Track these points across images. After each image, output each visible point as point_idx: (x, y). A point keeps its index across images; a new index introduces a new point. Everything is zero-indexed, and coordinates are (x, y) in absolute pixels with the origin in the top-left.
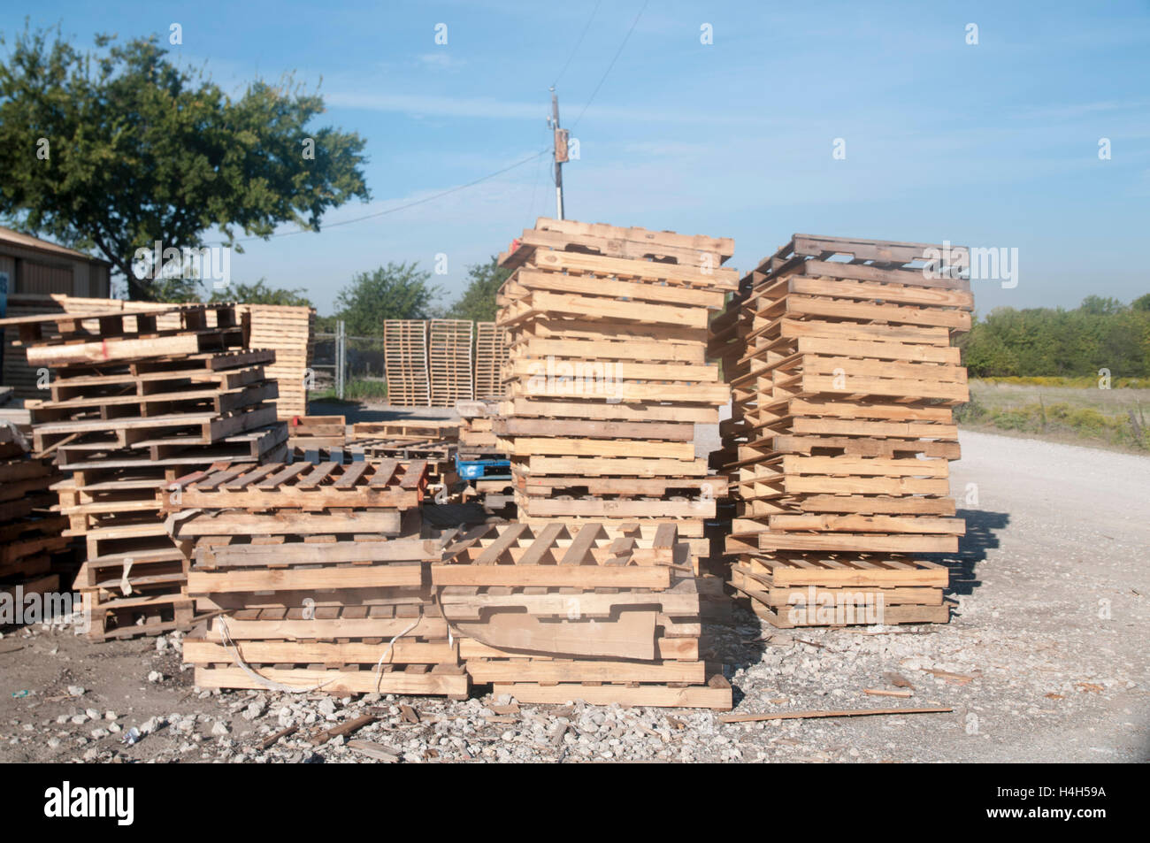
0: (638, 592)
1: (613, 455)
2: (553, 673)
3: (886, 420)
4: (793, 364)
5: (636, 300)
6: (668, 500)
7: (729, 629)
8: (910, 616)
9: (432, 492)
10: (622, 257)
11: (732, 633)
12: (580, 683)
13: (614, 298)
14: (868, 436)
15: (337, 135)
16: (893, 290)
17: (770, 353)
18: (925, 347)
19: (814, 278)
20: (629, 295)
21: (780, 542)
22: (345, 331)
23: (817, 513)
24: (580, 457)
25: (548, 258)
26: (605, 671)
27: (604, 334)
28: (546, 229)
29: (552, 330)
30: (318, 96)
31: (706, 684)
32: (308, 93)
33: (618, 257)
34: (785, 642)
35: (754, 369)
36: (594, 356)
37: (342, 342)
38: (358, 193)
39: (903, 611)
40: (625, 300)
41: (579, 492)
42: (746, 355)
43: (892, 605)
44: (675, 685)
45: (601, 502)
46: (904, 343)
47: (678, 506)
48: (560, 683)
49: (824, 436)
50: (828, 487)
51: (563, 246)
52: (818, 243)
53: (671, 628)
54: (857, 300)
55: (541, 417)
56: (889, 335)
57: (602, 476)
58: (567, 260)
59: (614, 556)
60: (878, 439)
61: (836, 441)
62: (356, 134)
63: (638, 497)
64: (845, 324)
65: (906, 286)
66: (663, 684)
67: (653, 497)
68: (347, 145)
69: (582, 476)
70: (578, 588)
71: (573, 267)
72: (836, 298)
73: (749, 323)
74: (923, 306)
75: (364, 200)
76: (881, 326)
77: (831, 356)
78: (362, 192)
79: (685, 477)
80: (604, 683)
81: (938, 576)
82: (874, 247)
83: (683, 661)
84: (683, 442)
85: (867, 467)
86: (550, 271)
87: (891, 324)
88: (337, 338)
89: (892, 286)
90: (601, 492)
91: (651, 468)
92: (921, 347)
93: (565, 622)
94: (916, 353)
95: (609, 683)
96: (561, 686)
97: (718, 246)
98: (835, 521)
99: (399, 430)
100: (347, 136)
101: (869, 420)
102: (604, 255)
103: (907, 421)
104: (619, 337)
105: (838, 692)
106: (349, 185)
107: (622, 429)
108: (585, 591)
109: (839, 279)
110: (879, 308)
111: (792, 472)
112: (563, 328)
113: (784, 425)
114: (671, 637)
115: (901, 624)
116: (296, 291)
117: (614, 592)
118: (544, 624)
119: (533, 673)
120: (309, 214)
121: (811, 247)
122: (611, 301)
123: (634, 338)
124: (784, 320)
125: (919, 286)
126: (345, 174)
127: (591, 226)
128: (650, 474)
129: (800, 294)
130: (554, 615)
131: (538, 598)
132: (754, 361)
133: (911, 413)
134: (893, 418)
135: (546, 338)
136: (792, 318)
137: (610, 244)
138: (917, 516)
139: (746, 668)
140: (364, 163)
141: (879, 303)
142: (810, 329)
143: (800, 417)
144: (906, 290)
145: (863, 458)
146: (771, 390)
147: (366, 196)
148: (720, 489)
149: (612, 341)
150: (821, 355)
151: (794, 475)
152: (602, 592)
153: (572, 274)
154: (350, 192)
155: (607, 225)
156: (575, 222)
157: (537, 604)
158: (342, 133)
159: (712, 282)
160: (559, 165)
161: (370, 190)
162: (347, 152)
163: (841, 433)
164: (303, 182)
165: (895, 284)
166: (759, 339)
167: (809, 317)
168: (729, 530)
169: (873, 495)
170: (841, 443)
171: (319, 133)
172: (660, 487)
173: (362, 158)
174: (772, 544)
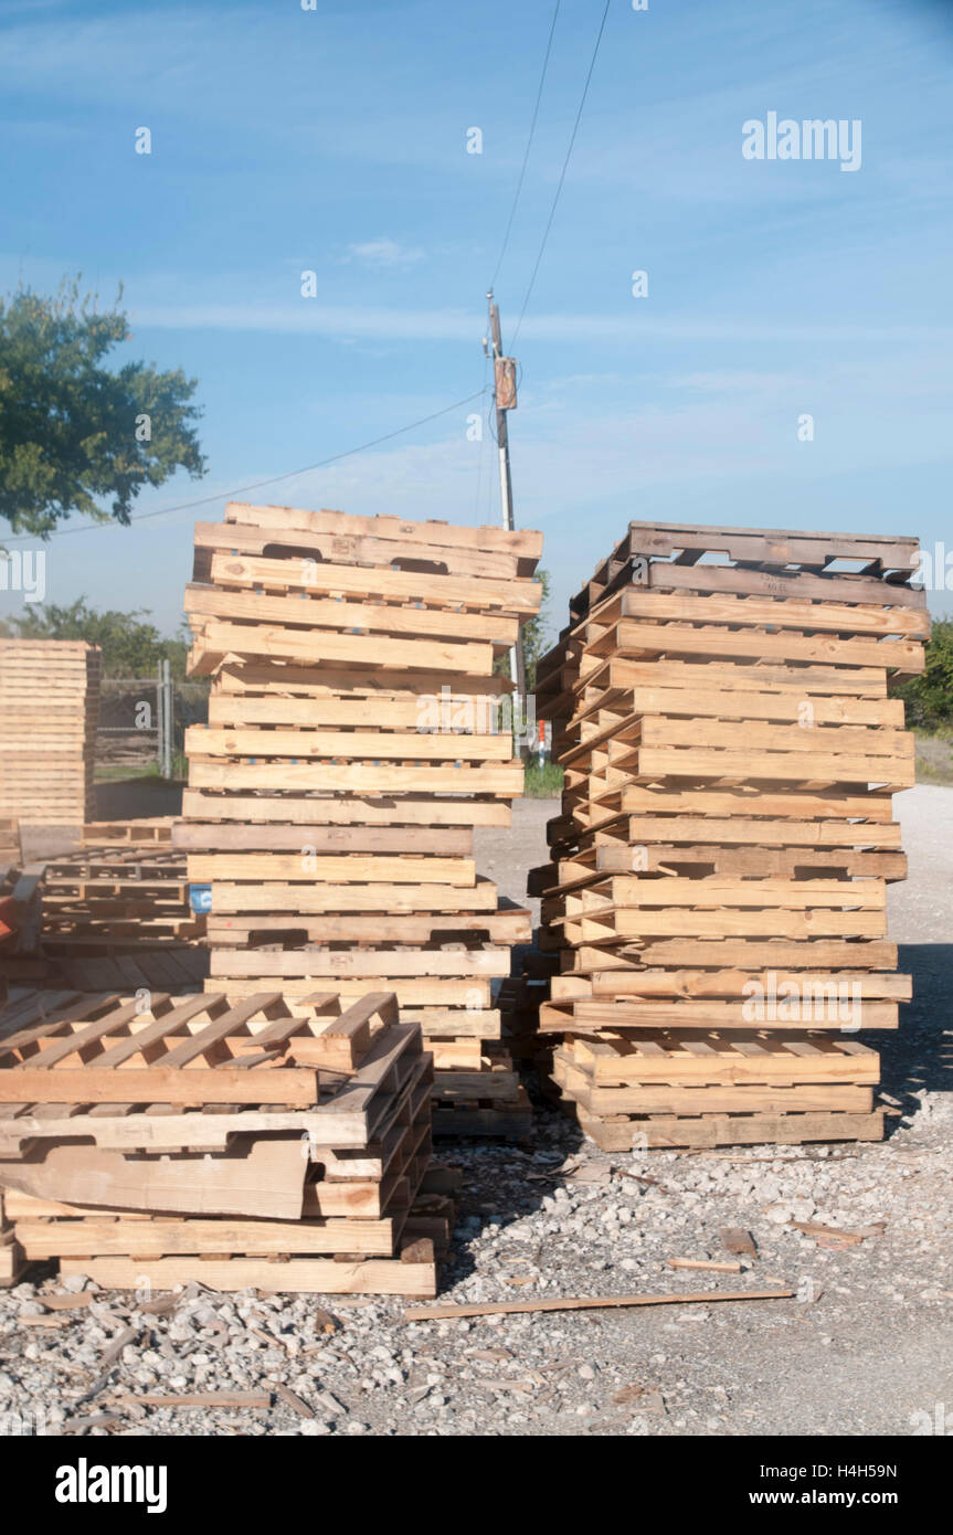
0: (270, 1111)
1: (345, 878)
2: (153, 1241)
3: (784, 818)
4: (631, 730)
5: (374, 632)
6: (438, 949)
7: (520, 1154)
8: (819, 1130)
9: (176, 931)
10: (357, 565)
11: (523, 1161)
12: (197, 1255)
13: (340, 630)
14: (753, 845)
15: (150, 374)
16: (794, 608)
17: (603, 713)
18: (845, 700)
19: (663, 592)
20: (364, 624)
21: (609, 1015)
22: (171, 675)
23: (670, 968)
24: (292, 883)
25: (229, 568)
26: (234, 1236)
27: (332, 687)
28: (232, 522)
29: (247, 682)
30: (119, 313)
31: (396, 1255)
32: (102, 309)
33: (350, 565)
34: (597, 1177)
35: (585, 738)
36: (315, 722)
37: (167, 691)
38: (186, 463)
39: (808, 1123)
40: (357, 632)
41: (295, 940)
42: (576, 716)
43: (789, 1113)
44: (345, 1258)
45: (327, 955)
46: (811, 695)
47: (452, 958)
48: (165, 1256)
49: (678, 845)
50: (685, 926)
51: (259, 548)
52: (669, 536)
53: (334, 1167)
54: (734, 627)
55: (226, 821)
56: (787, 681)
57: (327, 913)
58: (260, 571)
59: (261, 1050)
60: (770, 849)
61: (699, 853)
62: (181, 371)
63: (387, 946)
64: (714, 666)
65: (816, 602)
66: (329, 1256)
67: (412, 945)
68: (166, 390)
69: (296, 913)
70: (176, 1105)
71: (270, 581)
72: (698, 625)
73: (575, 665)
74: (845, 635)
75: (195, 474)
76: (774, 668)
77: (688, 717)
78: (193, 461)
79: (461, 913)
80: (233, 1256)
81: (862, 1067)
82: (762, 540)
83: (356, 1219)
84: (457, 856)
85: (752, 893)
86: (236, 589)
87: (790, 663)
88: (160, 686)
89: (792, 603)
90: (328, 938)
91: (407, 899)
92: (838, 701)
93: (165, 1159)
94: (831, 710)
95: (242, 1255)
96: (166, 1261)
97: (516, 543)
98: (698, 981)
99: (150, 832)
100: (164, 376)
101: (755, 818)
102: (328, 561)
103: (819, 820)
104: (358, 692)
105: (628, 1264)
106: (169, 452)
107: (357, 839)
108: (188, 1110)
109: (705, 594)
110: (770, 639)
111: (625, 904)
112: (266, 679)
113: (620, 827)
114: (335, 1180)
115: (804, 1143)
116: (134, 614)
117: (231, 1112)
118: (131, 1162)
119: (121, 1240)
120: (113, 497)
121: (657, 542)
122: (334, 636)
123: (381, 693)
124: (614, 661)
125: (839, 602)
126: (164, 434)
127: (312, 516)
128: (406, 908)
129: (637, 619)
130: (138, 1149)
131: (111, 1122)
132: (585, 725)
133: (825, 806)
134: (794, 814)
135: (236, 695)
136: (628, 657)
137: (337, 545)
138: (835, 970)
139: (504, 1224)
140: (195, 417)
141: (771, 631)
142: (657, 675)
143: (639, 815)
144: (816, 609)
145: (744, 879)
146: (604, 771)
147: (199, 468)
148: (519, 930)
149: (344, 698)
150: (671, 716)
151: (629, 907)
152: (213, 1112)
153: (270, 593)
154: (172, 462)
155: (338, 513)
156: (286, 509)
157: (111, 1130)
158: (158, 372)
159: (497, 601)
160: (503, 412)
161: (205, 457)
162: (166, 400)
163: (708, 839)
164: (99, 449)
165: (798, 599)
166: (589, 690)
167: (652, 656)
168: (545, 993)
169: (764, 939)
170: (708, 856)
171: (122, 373)
172: (422, 929)
173: (191, 409)
174: (593, 1018)
